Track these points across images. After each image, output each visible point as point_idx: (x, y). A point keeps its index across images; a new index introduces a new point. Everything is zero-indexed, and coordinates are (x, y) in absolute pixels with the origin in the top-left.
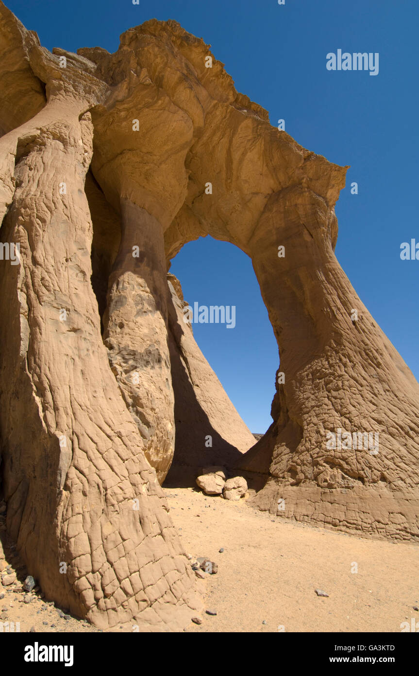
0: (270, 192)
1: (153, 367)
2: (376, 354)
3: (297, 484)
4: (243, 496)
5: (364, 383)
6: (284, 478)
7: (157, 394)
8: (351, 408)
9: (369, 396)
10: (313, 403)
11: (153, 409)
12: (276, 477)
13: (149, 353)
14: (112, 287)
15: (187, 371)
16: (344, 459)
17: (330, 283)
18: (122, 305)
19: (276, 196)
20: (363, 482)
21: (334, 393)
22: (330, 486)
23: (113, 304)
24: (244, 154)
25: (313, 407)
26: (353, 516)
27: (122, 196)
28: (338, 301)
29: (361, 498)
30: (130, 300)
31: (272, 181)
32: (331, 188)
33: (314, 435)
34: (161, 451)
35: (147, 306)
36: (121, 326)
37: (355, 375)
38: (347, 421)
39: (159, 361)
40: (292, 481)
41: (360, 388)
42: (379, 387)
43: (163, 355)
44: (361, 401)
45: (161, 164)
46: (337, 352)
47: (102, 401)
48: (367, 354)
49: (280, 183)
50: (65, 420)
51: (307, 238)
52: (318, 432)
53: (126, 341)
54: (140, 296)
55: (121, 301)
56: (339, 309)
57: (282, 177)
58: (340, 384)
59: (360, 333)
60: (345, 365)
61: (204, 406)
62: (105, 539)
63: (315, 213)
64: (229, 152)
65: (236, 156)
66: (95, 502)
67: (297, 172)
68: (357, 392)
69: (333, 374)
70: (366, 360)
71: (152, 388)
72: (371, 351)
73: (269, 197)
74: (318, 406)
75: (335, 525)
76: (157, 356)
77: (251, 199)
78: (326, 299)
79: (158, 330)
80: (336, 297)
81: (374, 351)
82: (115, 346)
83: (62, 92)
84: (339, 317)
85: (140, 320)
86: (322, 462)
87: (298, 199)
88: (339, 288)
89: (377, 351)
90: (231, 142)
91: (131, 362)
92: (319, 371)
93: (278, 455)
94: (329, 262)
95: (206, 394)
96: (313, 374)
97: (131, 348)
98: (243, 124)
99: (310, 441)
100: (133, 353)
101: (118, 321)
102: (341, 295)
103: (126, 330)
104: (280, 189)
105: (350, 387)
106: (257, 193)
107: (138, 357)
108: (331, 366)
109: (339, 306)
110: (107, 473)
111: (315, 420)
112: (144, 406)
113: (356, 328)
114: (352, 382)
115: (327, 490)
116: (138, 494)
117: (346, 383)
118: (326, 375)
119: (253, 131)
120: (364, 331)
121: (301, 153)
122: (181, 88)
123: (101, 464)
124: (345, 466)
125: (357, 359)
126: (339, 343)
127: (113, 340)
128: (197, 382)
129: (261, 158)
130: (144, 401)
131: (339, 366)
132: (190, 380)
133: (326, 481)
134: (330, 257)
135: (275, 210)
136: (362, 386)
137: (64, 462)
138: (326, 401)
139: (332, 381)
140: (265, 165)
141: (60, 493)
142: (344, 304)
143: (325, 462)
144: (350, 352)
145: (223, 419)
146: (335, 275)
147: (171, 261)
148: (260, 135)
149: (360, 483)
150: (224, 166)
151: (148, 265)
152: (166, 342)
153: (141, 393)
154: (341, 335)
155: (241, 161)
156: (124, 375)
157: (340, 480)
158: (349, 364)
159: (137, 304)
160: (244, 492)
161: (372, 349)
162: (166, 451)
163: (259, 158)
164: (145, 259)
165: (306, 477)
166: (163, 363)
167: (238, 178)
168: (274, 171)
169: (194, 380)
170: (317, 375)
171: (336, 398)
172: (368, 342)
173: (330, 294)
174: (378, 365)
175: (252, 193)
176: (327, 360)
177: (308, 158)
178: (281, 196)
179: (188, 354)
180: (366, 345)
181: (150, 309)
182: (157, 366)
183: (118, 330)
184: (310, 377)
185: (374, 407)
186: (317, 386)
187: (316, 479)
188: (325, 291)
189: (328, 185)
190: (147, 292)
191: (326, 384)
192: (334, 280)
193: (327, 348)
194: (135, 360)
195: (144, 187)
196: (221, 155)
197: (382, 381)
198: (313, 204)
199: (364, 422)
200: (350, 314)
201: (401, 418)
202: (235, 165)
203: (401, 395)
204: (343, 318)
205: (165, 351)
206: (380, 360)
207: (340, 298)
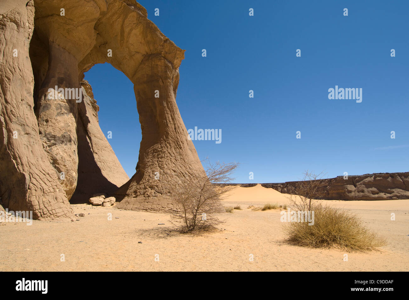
0: (145, 54)
1: (66, 144)
2: (181, 143)
3: (136, 197)
4: (112, 205)
5: (173, 155)
6: (131, 195)
7: (67, 158)
8: (165, 166)
9: (173, 161)
10: (151, 164)
11: (65, 166)
12: (128, 195)
13: (64, 136)
14: (41, 97)
15: (90, 144)
16: (157, 186)
17: (168, 108)
18: (48, 109)
19: (148, 57)
20: (162, 194)
21: (160, 159)
22: (149, 196)
23: (41, 108)
24: (131, 30)
25: (150, 165)
26: (155, 206)
27: (51, 39)
28: (170, 118)
29: (159, 200)
30: (53, 107)
31: (146, 48)
32: (177, 59)
33: (148, 177)
34: (69, 185)
35: (64, 110)
36: (47, 121)
37: (170, 152)
38: (162, 171)
39: (70, 141)
40: (134, 196)
42: (178, 157)
43: (73, 138)
44: (170, 163)
45: (78, 26)
46: (165, 141)
47: (41, 163)
48: (177, 143)
49: (151, 50)
50: (26, 169)
51: (161, 83)
52: (149, 176)
53: (50, 130)
54: (60, 104)
55: (47, 107)
56: (170, 122)
57: (152, 48)
58: (163, 155)
59: (176, 133)
60: (167, 147)
61: (99, 164)
62: (43, 202)
63: (166, 72)
64: (122, 26)
65: (127, 30)
66: (39, 192)
67: (159, 47)
68: (169, 159)
69: (161, 151)
70: (176, 145)
71: (65, 155)
72: (179, 142)
73: (144, 56)
74: (152, 165)
75: (146, 210)
76: (69, 139)
77: (134, 55)
78: (165, 116)
79: (70, 124)
80: (170, 116)
81: (180, 142)
82: (42, 132)
84: (169, 125)
85: (59, 118)
86: (148, 188)
87: (158, 62)
88: (172, 111)
89: (182, 142)
90: (123, 21)
91: (52, 141)
92: (156, 149)
93: (132, 186)
94: (170, 98)
95: (101, 158)
96: (153, 150)
97: (53, 134)
98: (131, 14)
99: (145, 179)
100: (54, 137)
101: (45, 118)
102: (172, 115)
103: (50, 123)
104: (151, 53)
105: (167, 157)
106: (138, 53)
107: (57, 139)
108: (162, 147)
109: (170, 120)
110: (43, 185)
111: (150, 171)
112: (60, 164)
113: (176, 131)
114: (169, 155)
115: (147, 198)
116: (55, 191)
117: (166, 155)
118: (159, 151)
119: (137, 19)
120: (178, 133)
121: (162, 38)
123: (41, 182)
124: (156, 189)
125: (173, 145)
126: (167, 137)
127: (41, 129)
128: (96, 151)
129: (141, 34)
130: (60, 161)
131: (165, 148)
132: (92, 150)
133: (148, 194)
134: (171, 95)
135: (146, 64)
136: (172, 156)
137: (28, 181)
138: (156, 162)
139: (160, 154)
140: (143, 38)
141: (27, 190)
142: (173, 119)
143: (150, 187)
144: (171, 142)
145: (110, 171)
146: (171, 104)
147: (85, 73)
148: (141, 23)
149: (160, 195)
150: (119, 33)
151: (66, 86)
152: (75, 130)
153: (58, 157)
154: (169, 134)
155: (129, 33)
156: (48, 148)
157: (153, 194)
158: (169, 147)
159: (57, 109)
160: (113, 203)
161: (180, 141)
162: (72, 185)
163: (140, 34)
164: (64, 82)
165: (140, 194)
166: (73, 142)
167: (127, 41)
168: (148, 43)
169: (94, 150)
170: (155, 151)
171: (160, 161)
172: (179, 138)
173: (168, 114)
174: (181, 148)
175: (135, 52)
176: (161, 144)
177: (166, 41)
178: (150, 58)
179: (92, 135)
180: (178, 139)
181: (66, 112)
182: (68, 144)
183: (45, 123)
184: (152, 152)
185: (174, 165)
186: (154, 156)
187: (144, 194)
188: (165, 112)
189: (175, 57)
190: (64, 102)
191: (158, 155)
192: (171, 107)
193: (162, 139)
194: (55, 140)
195: (66, 37)
196: (118, 27)
197: (180, 155)
198: (166, 67)
199: (169, 171)
200: (175, 124)
201: (183, 170)
202: (126, 34)
203: (186, 161)
204: (171, 126)
205: (74, 136)
206: (182, 146)
207: (171, 116)
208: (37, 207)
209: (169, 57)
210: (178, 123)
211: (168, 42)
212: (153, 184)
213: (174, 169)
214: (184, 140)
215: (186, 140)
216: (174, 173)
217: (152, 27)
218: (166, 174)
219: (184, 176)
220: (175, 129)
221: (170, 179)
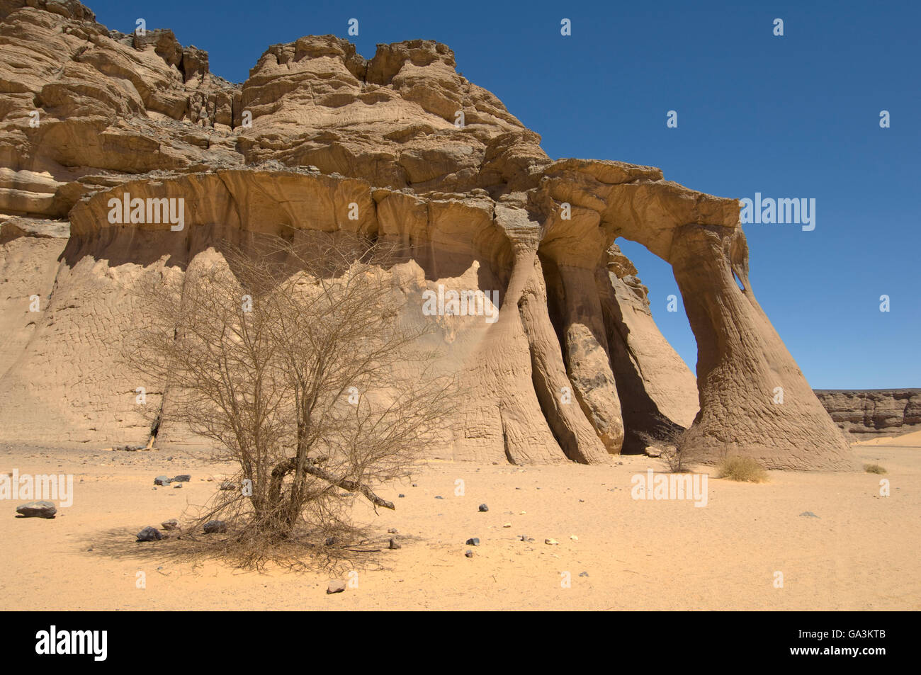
0: (675, 226)
1: (602, 387)
2: (754, 363)
5: (741, 384)
7: (607, 403)
8: (730, 402)
9: (742, 393)
11: (606, 412)
13: (598, 378)
14: (567, 338)
15: (636, 367)
16: (718, 432)
17: (726, 306)
18: (576, 351)
19: (679, 231)
20: (725, 443)
21: (722, 392)
22: (709, 446)
23: (570, 350)
24: (645, 208)
26: (715, 459)
27: (559, 264)
28: (731, 322)
30: (580, 346)
31: (674, 219)
32: (727, 217)
34: (615, 433)
35: (591, 346)
36: (578, 365)
37: (736, 378)
38: (725, 410)
39: (606, 381)
41: (738, 388)
42: (750, 386)
43: (608, 377)
44: (737, 397)
46: (728, 362)
47: (581, 421)
48: (747, 363)
49: (681, 220)
50: (574, 428)
51: (707, 268)
53: (583, 374)
54: (585, 341)
55: (575, 348)
56: (731, 328)
57: (681, 217)
58: (726, 385)
59: (744, 347)
60: (732, 372)
61: (654, 397)
62: (589, 452)
63: (711, 247)
64: (632, 209)
65: (639, 210)
67: (691, 213)
68: (736, 390)
70: (745, 367)
71: (603, 400)
72: (750, 361)
73: (674, 231)
74: (712, 401)
76: (604, 379)
77: (660, 233)
78: (723, 321)
79: (601, 361)
80: (730, 319)
81: (752, 361)
82: (576, 378)
83: (522, 251)
84: (731, 335)
85: (589, 358)
86: (707, 434)
87: (695, 236)
88: (733, 309)
89: (754, 360)
90: (631, 203)
91: (588, 386)
92: (716, 376)
94: (727, 288)
95: (657, 387)
96: (713, 378)
97: (587, 378)
98: (639, 191)
100: (589, 381)
101: (576, 362)
102: (734, 315)
103: (582, 367)
104: (682, 225)
105: (732, 387)
106: (664, 229)
107: (591, 382)
108: (723, 372)
109: (732, 326)
113: (742, 343)
114: (734, 383)
117: (730, 385)
118: (720, 379)
119: (648, 193)
120: (747, 346)
121: (692, 198)
122: (585, 197)
123: (585, 438)
124: (718, 435)
125: (740, 367)
126: (730, 356)
127: (575, 374)
128: (647, 377)
129: (661, 206)
130: (600, 408)
131: (728, 373)
132: (640, 375)
134: (728, 283)
135: (679, 244)
138: (718, 397)
139: (722, 384)
140: (665, 209)
142: (736, 323)
143: (710, 434)
144: (736, 362)
146: (730, 298)
148: (654, 194)
149: (723, 444)
150: (632, 216)
151: (587, 315)
152: (608, 366)
153: (597, 404)
154: (732, 350)
155: (644, 212)
156: (586, 395)
157: (714, 443)
158: (734, 371)
159: (584, 347)
161: (751, 359)
162: (618, 433)
163: (658, 207)
164: (584, 311)
166: (608, 382)
167: (645, 221)
168: (674, 212)
169: (644, 376)
170: (716, 379)
171: (723, 395)
172: (749, 354)
173: (726, 316)
174: (753, 371)
175: (660, 229)
176: (722, 368)
177: (699, 200)
178: (683, 233)
179: (637, 353)
180: (748, 356)
181: (593, 346)
182: (604, 385)
183: (577, 367)
184: (712, 380)
185: (744, 400)
186: (714, 388)
188: (722, 314)
190: (590, 336)
191: (719, 385)
192: (729, 303)
193: (723, 359)
194: (590, 384)
195: (573, 255)
196: (626, 211)
197: (753, 381)
198: (708, 240)
199: (735, 411)
200: (740, 332)
201: (760, 406)
202: (640, 215)
203: (764, 390)
204: (734, 336)
205: (609, 373)
206: (755, 367)
207: (733, 319)
208: (586, 456)
209: (712, 220)
210: (746, 328)
211: (704, 199)
212: (713, 429)
213: (743, 405)
214: (759, 355)
215: (764, 354)
216: (743, 412)
217: (671, 192)
218: (730, 413)
219: (759, 415)
220: (741, 339)
221: (736, 421)
